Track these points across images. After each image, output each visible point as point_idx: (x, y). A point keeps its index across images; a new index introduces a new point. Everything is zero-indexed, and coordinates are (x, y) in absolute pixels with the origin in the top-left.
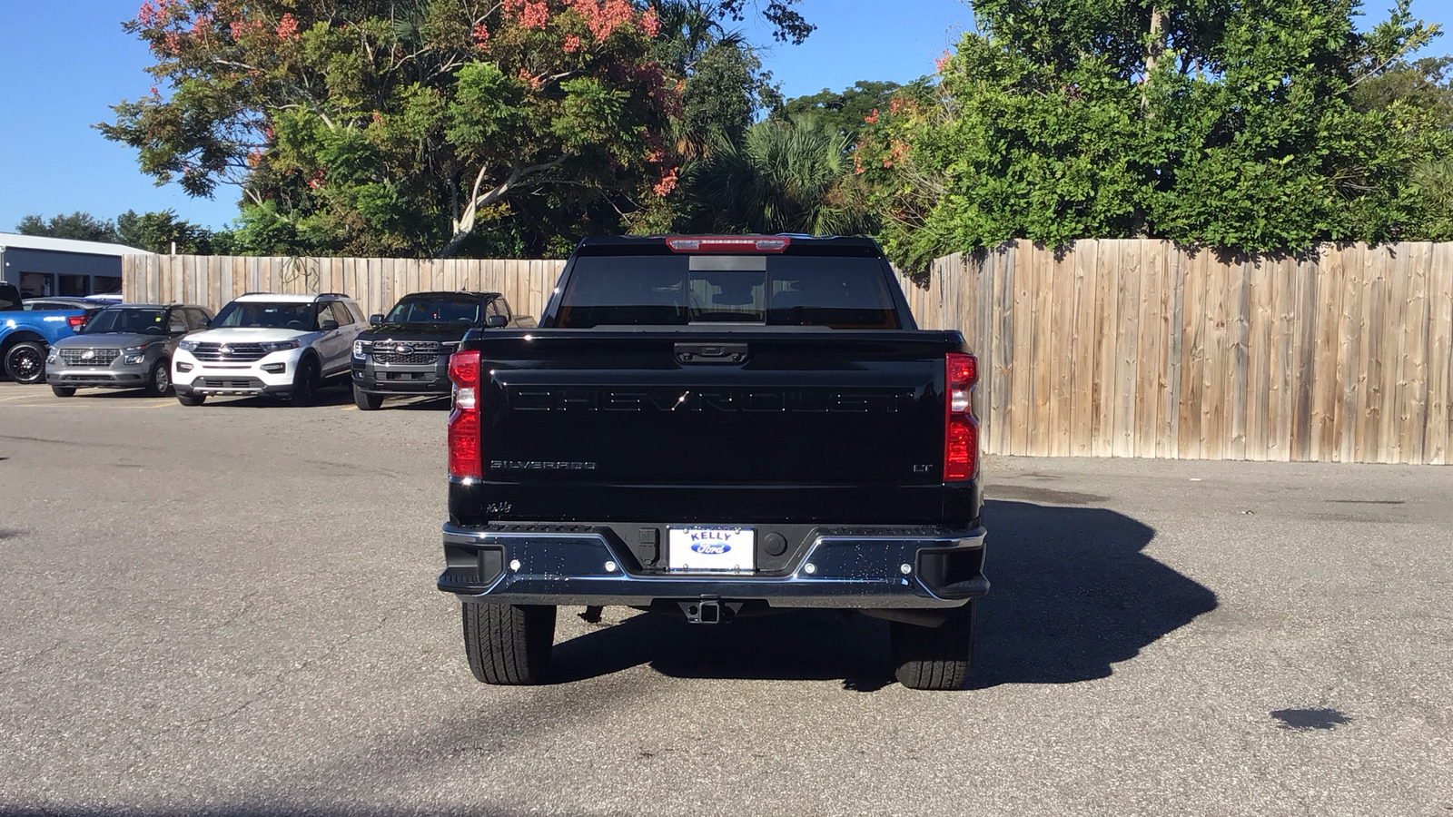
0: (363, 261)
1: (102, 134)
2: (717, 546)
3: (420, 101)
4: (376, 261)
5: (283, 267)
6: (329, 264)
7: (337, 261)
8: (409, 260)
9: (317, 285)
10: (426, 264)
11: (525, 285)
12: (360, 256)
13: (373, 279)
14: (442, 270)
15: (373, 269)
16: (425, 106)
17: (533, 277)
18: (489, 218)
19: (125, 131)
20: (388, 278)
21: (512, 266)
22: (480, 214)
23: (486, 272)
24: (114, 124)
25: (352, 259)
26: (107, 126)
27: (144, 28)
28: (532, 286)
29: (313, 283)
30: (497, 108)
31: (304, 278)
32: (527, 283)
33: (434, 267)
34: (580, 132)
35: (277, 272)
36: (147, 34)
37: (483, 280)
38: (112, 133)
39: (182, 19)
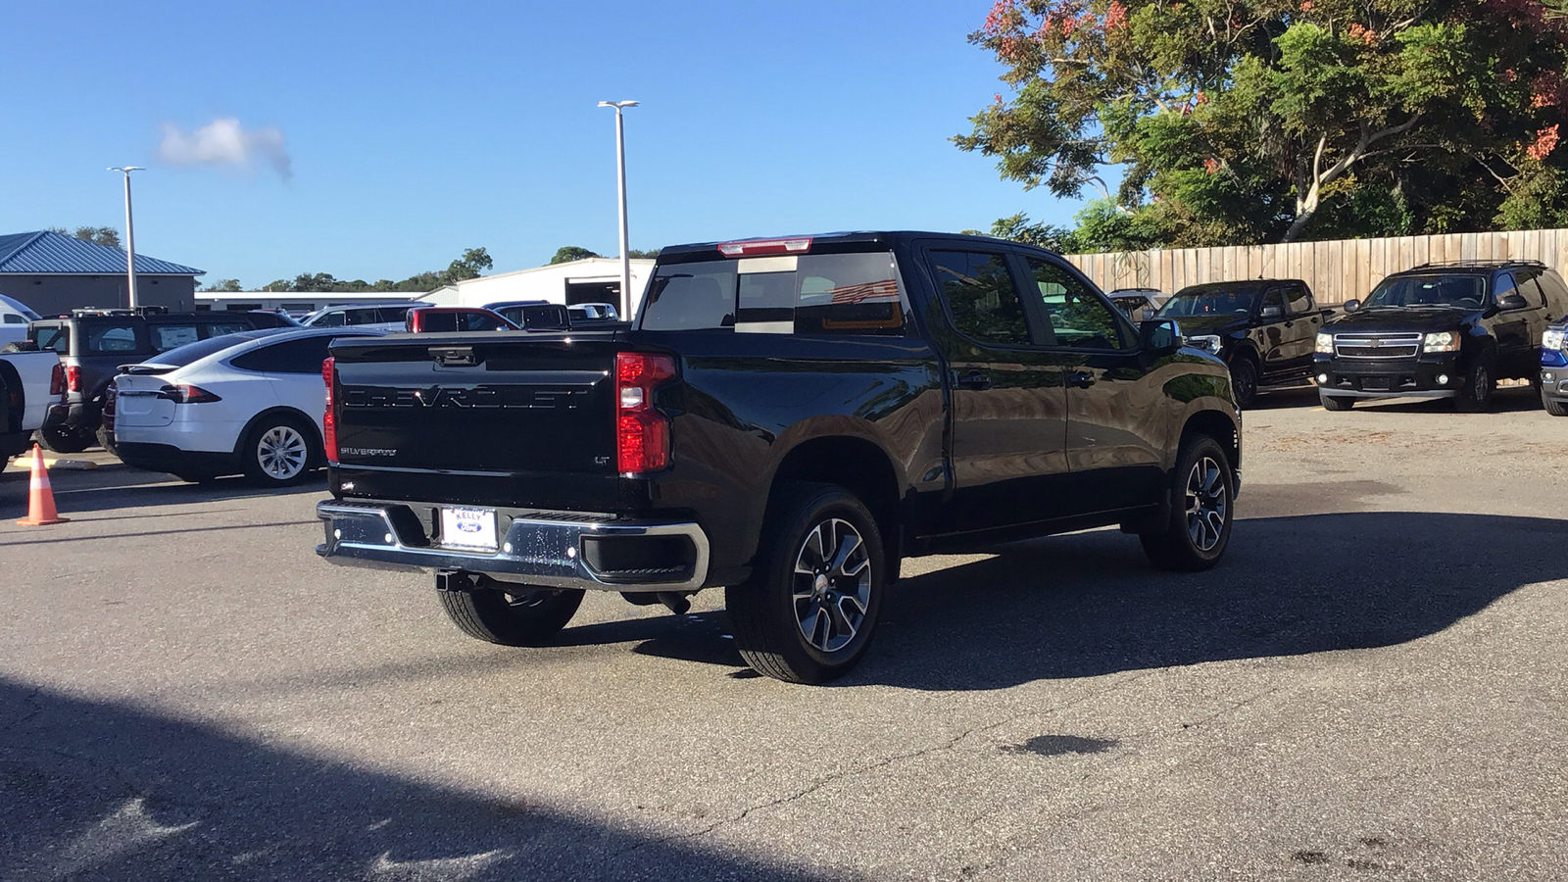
0: (1191, 252)
1: (956, 145)
2: (473, 525)
3: (1244, 74)
4: (1204, 251)
5: (1115, 261)
6: (1159, 258)
7: (1166, 253)
8: (1239, 247)
9: (1147, 280)
10: (1256, 250)
11: (1365, 267)
12: (1189, 247)
13: (1202, 270)
14: (1274, 256)
15: (1201, 259)
16: (1251, 79)
17: (1374, 258)
18: (1332, 193)
19: (978, 141)
20: (1217, 268)
21: (1350, 247)
22: (1323, 191)
23: (1321, 255)
24: (968, 134)
25: (1181, 251)
26: (963, 138)
27: (988, 37)
28: (1373, 268)
29: (1143, 277)
30: (1322, 70)
31: (1135, 274)
32: (1368, 265)
33: (1265, 253)
34: (1421, 87)
35: (1109, 268)
36: (990, 44)
37: (1318, 265)
38: (967, 143)
39: (1019, 23)
